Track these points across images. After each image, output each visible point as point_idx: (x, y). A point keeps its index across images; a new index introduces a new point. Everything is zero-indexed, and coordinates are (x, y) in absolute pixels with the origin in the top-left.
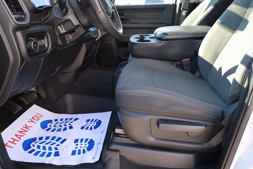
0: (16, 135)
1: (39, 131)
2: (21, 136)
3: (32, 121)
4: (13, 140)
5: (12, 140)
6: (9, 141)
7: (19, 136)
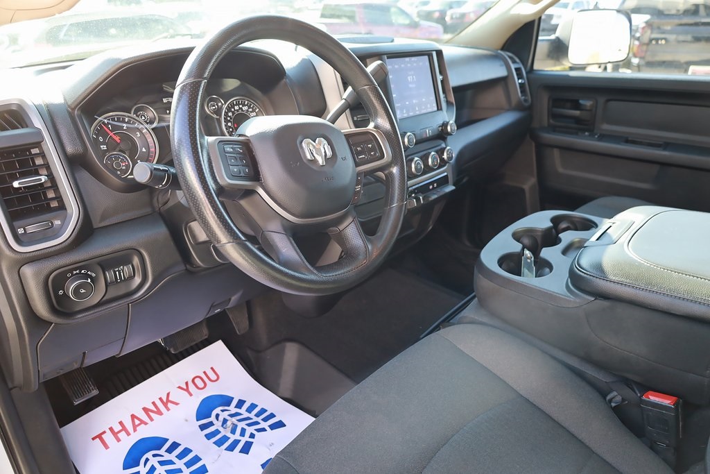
0: (133, 417)
1: (186, 420)
2: (142, 422)
3: (187, 390)
4: (121, 428)
5: (117, 428)
6: (111, 429)
7: (137, 422)
